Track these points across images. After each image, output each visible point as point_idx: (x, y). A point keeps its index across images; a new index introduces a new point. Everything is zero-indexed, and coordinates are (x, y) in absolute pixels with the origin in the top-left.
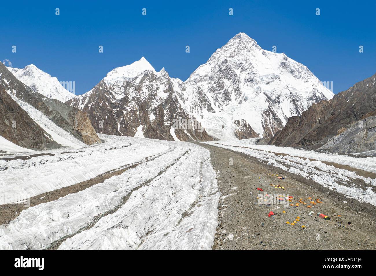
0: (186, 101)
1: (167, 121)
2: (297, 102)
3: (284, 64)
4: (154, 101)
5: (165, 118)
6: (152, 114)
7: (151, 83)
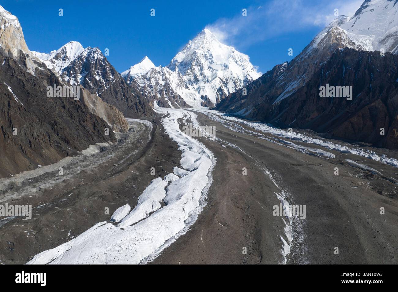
0: (172, 83)
1: (166, 98)
2: (237, 83)
3: (232, 56)
4: (158, 86)
5: (165, 96)
6: (158, 94)
7: (155, 76)
